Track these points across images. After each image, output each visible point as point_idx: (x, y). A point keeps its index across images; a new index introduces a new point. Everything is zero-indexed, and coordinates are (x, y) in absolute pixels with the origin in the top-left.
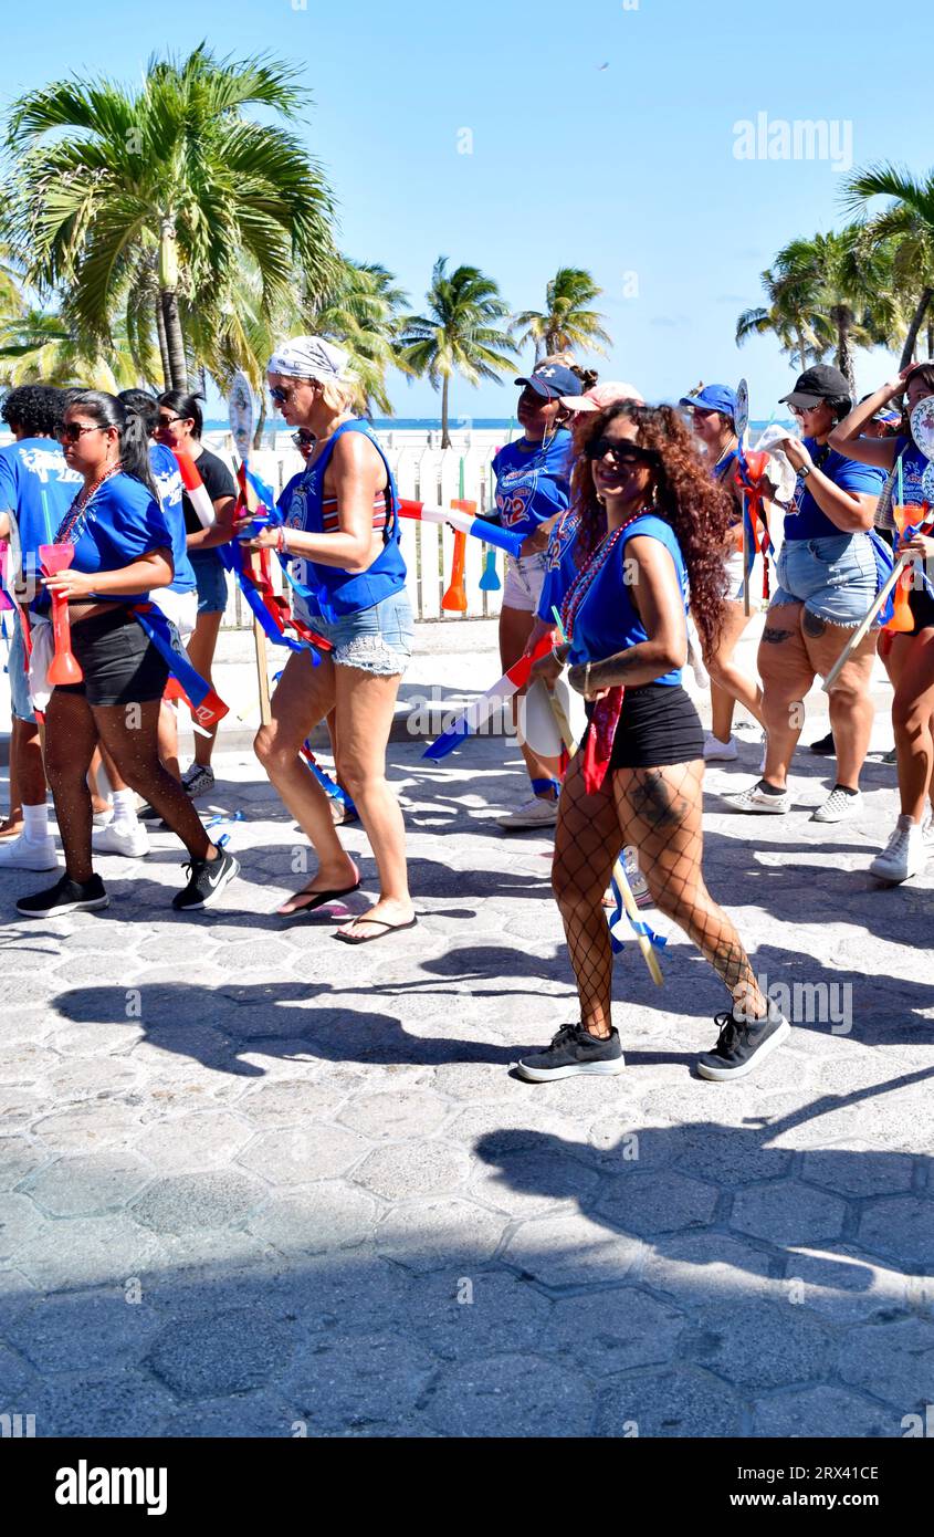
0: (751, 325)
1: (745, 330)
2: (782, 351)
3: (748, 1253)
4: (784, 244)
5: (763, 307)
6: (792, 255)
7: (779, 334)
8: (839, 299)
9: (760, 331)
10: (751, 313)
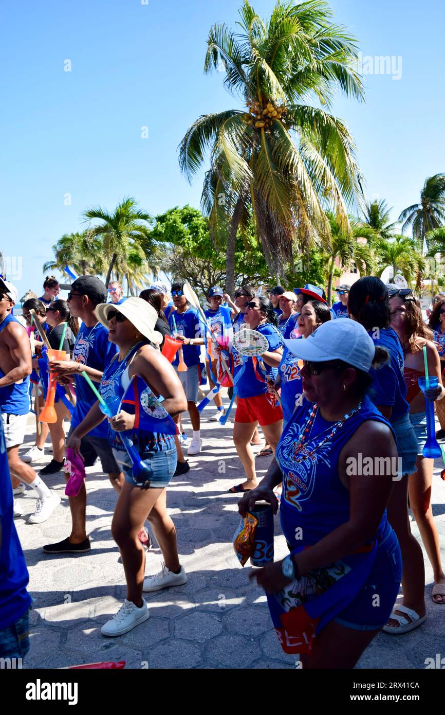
0: (49, 267)
1: (47, 269)
2: (61, 277)
3: (52, 633)
4: (60, 237)
5: (53, 261)
6: (64, 241)
7: (60, 271)
8: (82, 257)
9: (52, 269)
10: (48, 263)
